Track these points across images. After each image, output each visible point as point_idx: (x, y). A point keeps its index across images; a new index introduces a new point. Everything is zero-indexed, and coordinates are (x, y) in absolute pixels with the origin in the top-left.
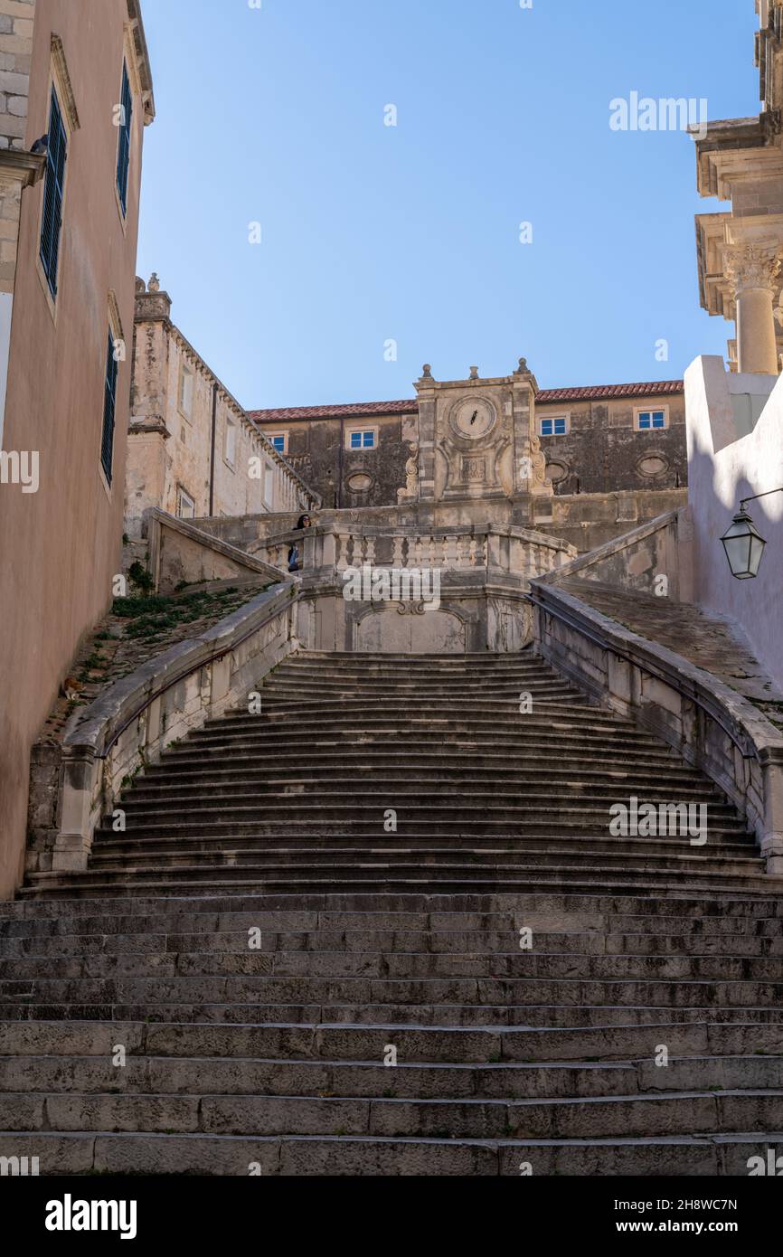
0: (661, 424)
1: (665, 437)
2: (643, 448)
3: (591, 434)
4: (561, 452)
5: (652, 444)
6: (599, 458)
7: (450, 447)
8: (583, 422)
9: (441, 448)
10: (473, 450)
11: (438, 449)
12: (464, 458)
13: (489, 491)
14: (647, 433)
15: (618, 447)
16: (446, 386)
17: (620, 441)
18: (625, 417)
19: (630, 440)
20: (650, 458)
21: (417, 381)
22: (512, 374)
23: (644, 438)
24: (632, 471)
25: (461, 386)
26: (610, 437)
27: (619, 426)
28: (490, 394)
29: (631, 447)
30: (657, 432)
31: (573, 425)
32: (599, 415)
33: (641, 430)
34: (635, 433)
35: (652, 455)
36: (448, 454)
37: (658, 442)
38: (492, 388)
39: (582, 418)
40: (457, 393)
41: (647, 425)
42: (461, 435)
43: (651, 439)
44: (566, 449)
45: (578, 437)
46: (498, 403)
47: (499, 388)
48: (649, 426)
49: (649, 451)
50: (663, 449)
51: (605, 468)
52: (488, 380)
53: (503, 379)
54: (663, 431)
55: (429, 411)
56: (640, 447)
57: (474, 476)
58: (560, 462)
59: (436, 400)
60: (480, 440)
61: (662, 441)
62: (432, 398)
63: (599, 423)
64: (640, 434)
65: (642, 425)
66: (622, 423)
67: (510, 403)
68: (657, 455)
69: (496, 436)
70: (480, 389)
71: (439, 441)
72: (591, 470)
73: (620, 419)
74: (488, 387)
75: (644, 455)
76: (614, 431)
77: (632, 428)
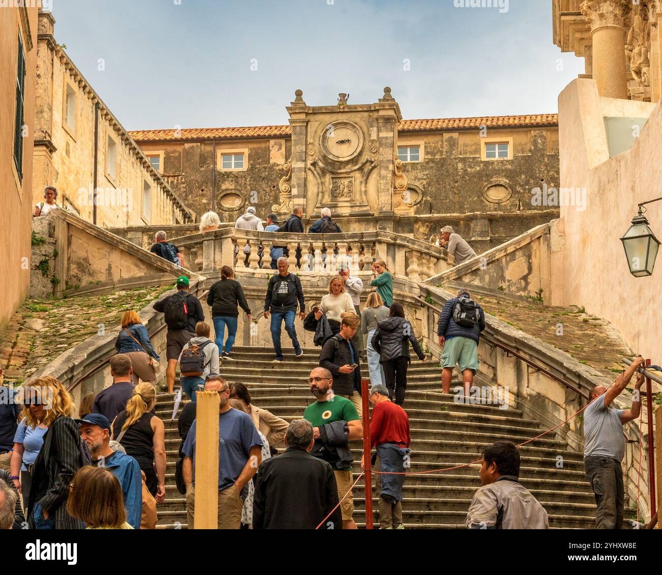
0: (506, 154)
1: (509, 167)
2: (488, 176)
3: (442, 163)
4: (416, 178)
5: (497, 172)
6: (449, 184)
7: (320, 168)
8: (436, 151)
9: (312, 168)
10: (342, 171)
11: (310, 169)
12: (333, 178)
13: (357, 210)
14: (493, 163)
15: (467, 174)
16: (316, 111)
17: (469, 169)
18: (473, 147)
19: (478, 168)
20: (495, 186)
21: (290, 105)
22: (378, 102)
23: (491, 167)
24: (479, 197)
25: (330, 111)
26: (460, 165)
27: (468, 156)
28: (358, 120)
29: (479, 175)
30: (502, 162)
31: (427, 153)
32: (450, 145)
33: (488, 159)
34: (482, 162)
35: (497, 183)
36: (318, 174)
37: (503, 171)
38: (359, 115)
39: (435, 147)
40: (328, 118)
41: (493, 155)
42: (330, 157)
43: (497, 168)
44: (420, 175)
45: (431, 165)
46: (365, 129)
47: (366, 114)
48: (495, 157)
49: (494, 179)
50: (507, 177)
51: (455, 193)
52: (355, 107)
53: (370, 106)
54: (507, 161)
55: (301, 134)
56: (487, 176)
57: (343, 195)
58: (413, 187)
59: (307, 124)
60: (348, 162)
61: (507, 170)
62: (303, 122)
63: (450, 152)
64: (487, 163)
65: (488, 155)
66: (471, 153)
67: (375, 129)
68: (502, 183)
69: (363, 159)
70: (349, 115)
71: (309, 162)
72: (443, 195)
73: (469, 149)
74: (356, 114)
75: (491, 182)
76: (463, 160)
77: (480, 158)
